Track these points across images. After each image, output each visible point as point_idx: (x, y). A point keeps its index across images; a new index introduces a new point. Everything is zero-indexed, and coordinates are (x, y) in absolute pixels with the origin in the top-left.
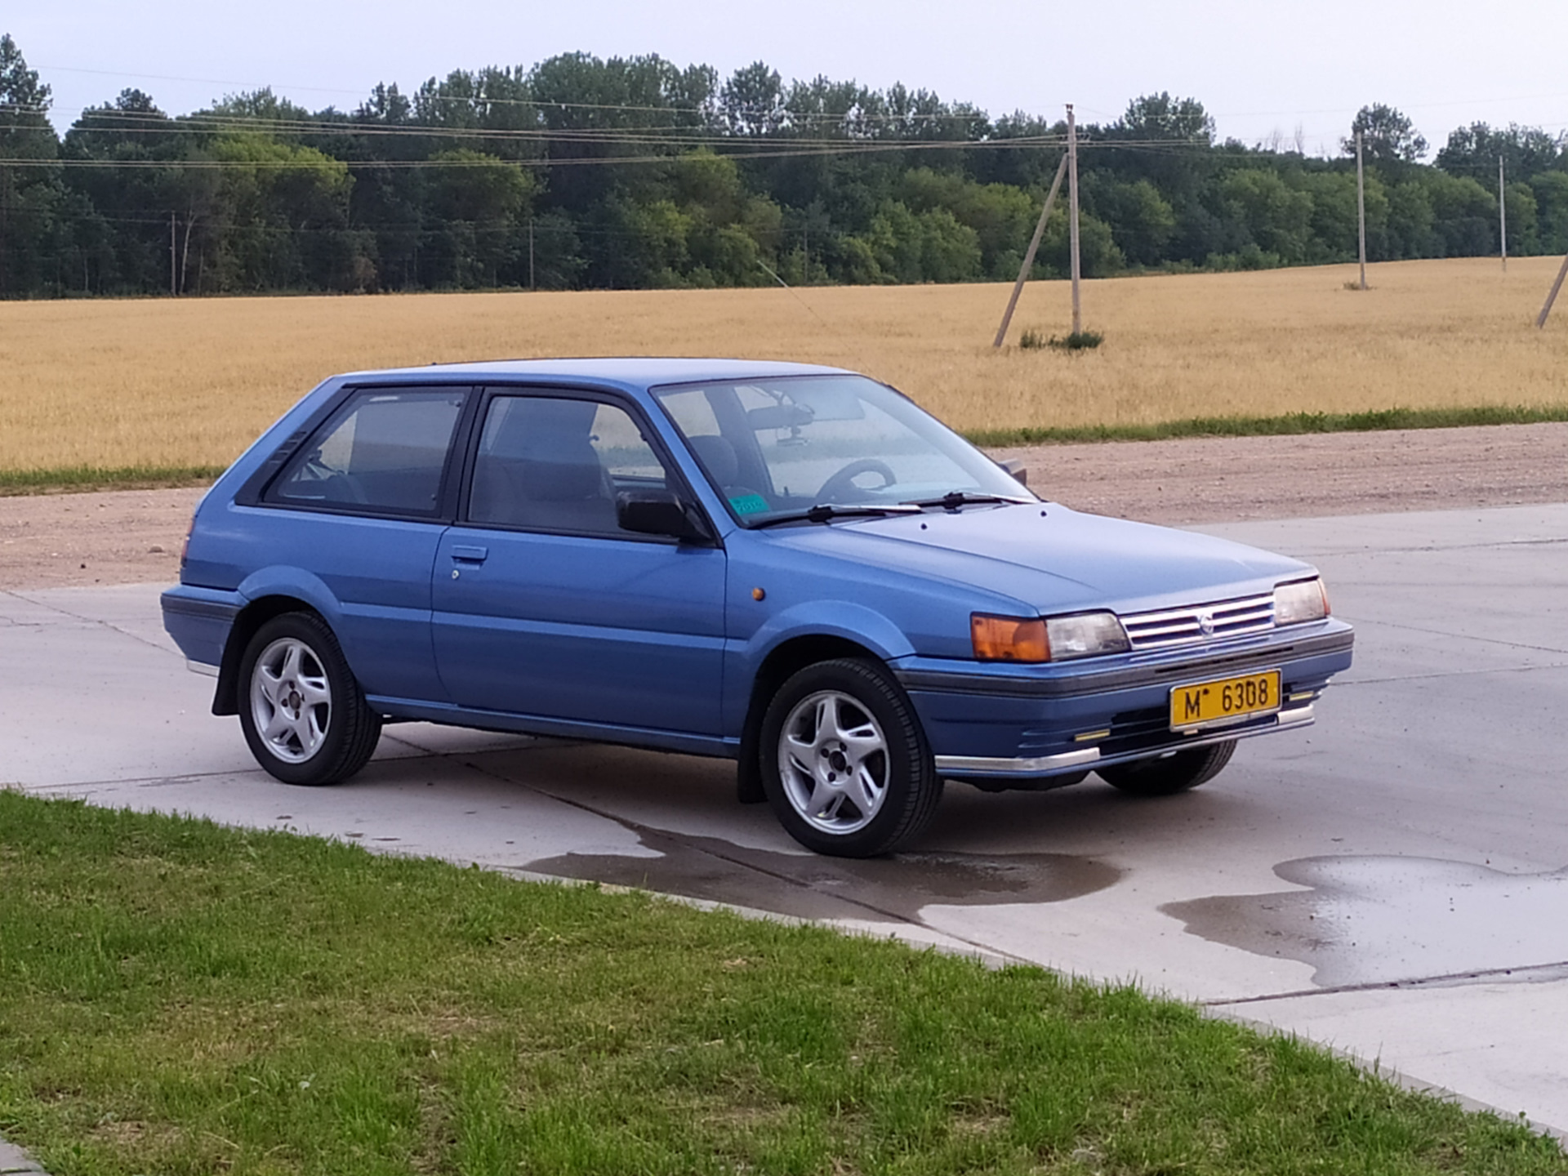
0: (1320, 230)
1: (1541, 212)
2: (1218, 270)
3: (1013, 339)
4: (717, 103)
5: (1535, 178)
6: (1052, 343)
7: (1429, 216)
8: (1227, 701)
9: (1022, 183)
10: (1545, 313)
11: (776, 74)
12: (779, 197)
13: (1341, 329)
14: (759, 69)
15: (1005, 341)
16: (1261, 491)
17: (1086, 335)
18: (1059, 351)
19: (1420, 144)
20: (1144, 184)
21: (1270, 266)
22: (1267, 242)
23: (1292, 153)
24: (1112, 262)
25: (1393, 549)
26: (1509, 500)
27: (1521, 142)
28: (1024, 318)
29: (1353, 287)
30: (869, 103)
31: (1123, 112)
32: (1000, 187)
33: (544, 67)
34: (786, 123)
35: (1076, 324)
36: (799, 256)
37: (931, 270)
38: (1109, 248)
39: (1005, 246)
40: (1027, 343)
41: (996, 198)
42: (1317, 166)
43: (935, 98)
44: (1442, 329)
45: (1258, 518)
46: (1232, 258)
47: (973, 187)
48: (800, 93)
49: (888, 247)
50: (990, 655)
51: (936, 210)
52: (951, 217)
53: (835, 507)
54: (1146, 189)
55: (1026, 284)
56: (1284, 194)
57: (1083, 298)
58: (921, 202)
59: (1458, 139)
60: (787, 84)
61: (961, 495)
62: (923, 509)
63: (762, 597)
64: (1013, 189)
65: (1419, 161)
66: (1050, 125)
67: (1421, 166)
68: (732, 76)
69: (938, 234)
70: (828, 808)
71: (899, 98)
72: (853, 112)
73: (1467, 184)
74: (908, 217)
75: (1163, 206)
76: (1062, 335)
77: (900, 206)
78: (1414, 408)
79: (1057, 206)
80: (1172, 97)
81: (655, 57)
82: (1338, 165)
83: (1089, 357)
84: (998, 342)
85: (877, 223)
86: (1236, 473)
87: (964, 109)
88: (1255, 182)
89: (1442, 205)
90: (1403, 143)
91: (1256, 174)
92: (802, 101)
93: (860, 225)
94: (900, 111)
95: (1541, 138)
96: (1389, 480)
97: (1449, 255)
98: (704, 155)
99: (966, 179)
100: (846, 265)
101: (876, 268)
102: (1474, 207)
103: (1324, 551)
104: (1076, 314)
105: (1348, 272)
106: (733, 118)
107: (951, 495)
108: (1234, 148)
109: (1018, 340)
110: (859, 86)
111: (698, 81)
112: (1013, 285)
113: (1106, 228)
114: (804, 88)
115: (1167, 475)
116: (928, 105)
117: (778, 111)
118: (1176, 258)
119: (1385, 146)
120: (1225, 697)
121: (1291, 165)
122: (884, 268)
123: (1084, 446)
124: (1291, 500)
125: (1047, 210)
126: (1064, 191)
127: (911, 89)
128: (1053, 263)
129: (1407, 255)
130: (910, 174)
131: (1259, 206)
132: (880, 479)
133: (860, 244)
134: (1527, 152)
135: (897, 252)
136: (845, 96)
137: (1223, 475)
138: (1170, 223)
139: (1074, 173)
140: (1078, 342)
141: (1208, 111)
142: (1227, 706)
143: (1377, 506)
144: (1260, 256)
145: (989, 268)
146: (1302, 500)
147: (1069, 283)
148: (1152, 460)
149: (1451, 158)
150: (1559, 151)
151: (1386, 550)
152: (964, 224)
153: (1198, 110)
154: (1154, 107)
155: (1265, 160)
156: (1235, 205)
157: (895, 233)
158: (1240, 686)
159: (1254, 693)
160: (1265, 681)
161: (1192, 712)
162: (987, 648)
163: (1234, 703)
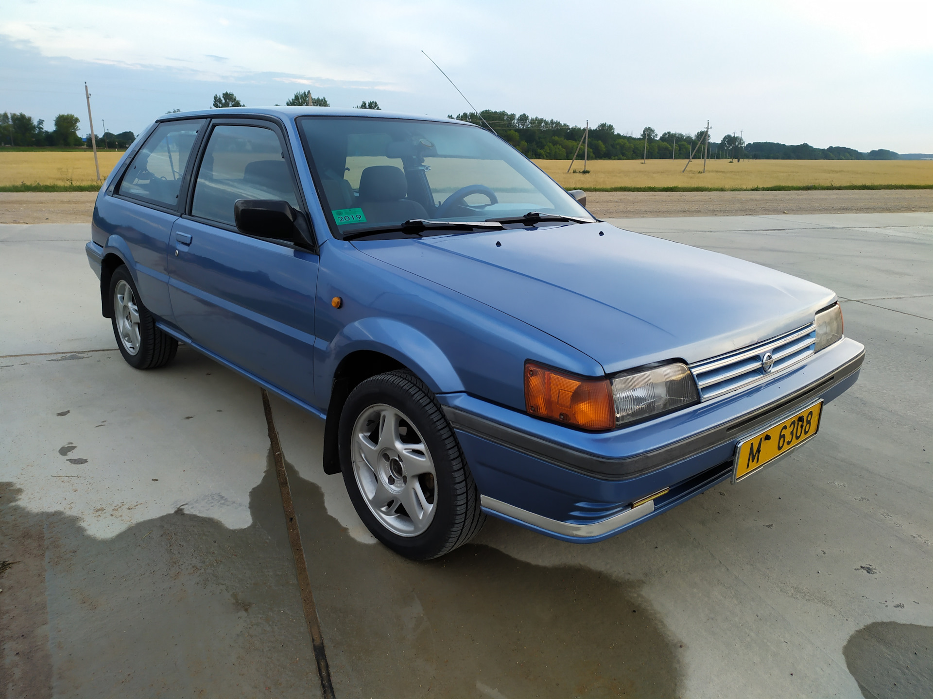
0: (634, 152)
1: (680, 150)
2: (613, 160)
3: (571, 171)
4: (516, 121)
5: (679, 143)
6: (579, 172)
7: (657, 150)
9: (575, 140)
10: (685, 169)
11: (528, 116)
12: (527, 141)
13: (640, 171)
14: (524, 114)
15: (570, 171)
16: (647, 208)
17: (587, 171)
18: (581, 174)
19: (656, 135)
20: (600, 141)
21: (624, 159)
22: (623, 155)
23: (630, 137)
24: (592, 157)
25: (699, 231)
26: (724, 214)
27: (677, 135)
28: (573, 167)
29: (642, 163)
30: (546, 122)
31: (597, 126)
32: (571, 141)
33: (482, 112)
34: (529, 126)
35: (585, 168)
36: (530, 153)
37: (555, 157)
38: (592, 154)
39: (571, 153)
40: (574, 172)
41: (570, 143)
42: (635, 139)
43: (559, 122)
44: (662, 172)
45: (647, 217)
46: (616, 157)
47: (566, 140)
48: (532, 120)
49: (548, 153)
51: (558, 145)
52: (561, 147)
53: (426, 221)
54: (600, 142)
55: (575, 161)
56: (628, 145)
57: (586, 163)
58: (555, 143)
59: (665, 134)
60: (530, 118)
61: (538, 214)
62: (504, 226)
63: (341, 305)
64: (574, 141)
65: (656, 139)
66: (582, 129)
67: (656, 140)
68: (519, 116)
69: (558, 150)
70: (390, 504)
71: (552, 121)
72: (543, 124)
73: (665, 144)
74: (552, 146)
75: (603, 146)
76: (581, 171)
77: (551, 144)
78: (679, 186)
79: (582, 145)
80: (607, 124)
81: (504, 111)
82: (639, 139)
83: (587, 175)
84: (568, 171)
85: (546, 147)
86: (637, 202)
87: (565, 125)
88: (622, 142)
89: (659, 148)
90: (653, 135)
91: (622, 140)
92: (533, 122)
93: (542, 147)
94: (552, 125)
95: (681, 135)
96: (686, 207)
97: (660, 158)
98: (512, 132)
99: (564, 139)
100: (539, 155)
101: (545, 156)
102: (666, 149)
103: (675, 231)
104: (585, 166)
105: (642, 161)
106: (519, 124)
107: (529, 214)
108: (619, 135)
109: (572, 171)
110: (544, 119)
111: (512, 116)
112: (572, 161)
113: (591, 150)
114: (533, 119)
115: (617, 202)
116: (558, 124)
117: (527, 124)
118: (605, 157)
119: (649, 135)
120: (781, 437)
121: (630, 139)
122: (547, 157)
123: (590, 193)
124: (656, 212)
125: (580, 146)
126: (584, 142)
127: (555, 120)
128: (581, 157)
129: (652, 158)
130: (553, 137)
131: (622, 147)
132: (486, 199)
133: (542, 151)
134: (678, 137)
135: (549, 153)
136: (541, 121)
137: (634, 202)
138: (604, 150)
139: (587, 138)
140: (585, 172)
141: (614, 127)
143: (683, 214)
144: (622, 157)
145: (567, 157)
146: (660, 212)
147: (584, 161)
148: (611, 197)
149: (662, 139)
150: (685, 138)
151: (696, 231)
152: (563, 148)
153: (612, 126)
154: (603, 125)
155: (625, 137)
156: (618, 146)
157: (549, 150)
158: (793, 423)
159: (802, 426)
160: (811, 413)
161: (753, 461)
162: (540, 402)
163: (787, 440)
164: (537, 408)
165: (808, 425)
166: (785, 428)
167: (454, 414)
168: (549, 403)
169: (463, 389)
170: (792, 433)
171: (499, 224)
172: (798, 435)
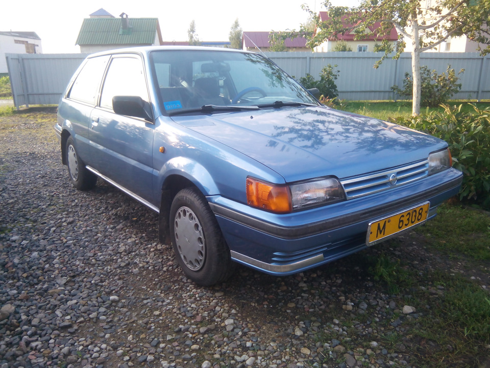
8: (401, 223)
50: (256, 203)
62: (260, 109)
120: (400, 221)
142: (400, 226)
158: (409, 214)
159: (415, 216)
160: (422, 209)
161: (380, 233)
162: (254, 198)
163: (404, 223)
164: (252, 202)
165: (420, 216)
166: (403, 216)
167: (214, 206)
168: (258, 199)
169: (219, 193)
170: (408, 219)
171: (257, 107)
172: (413, 221)
